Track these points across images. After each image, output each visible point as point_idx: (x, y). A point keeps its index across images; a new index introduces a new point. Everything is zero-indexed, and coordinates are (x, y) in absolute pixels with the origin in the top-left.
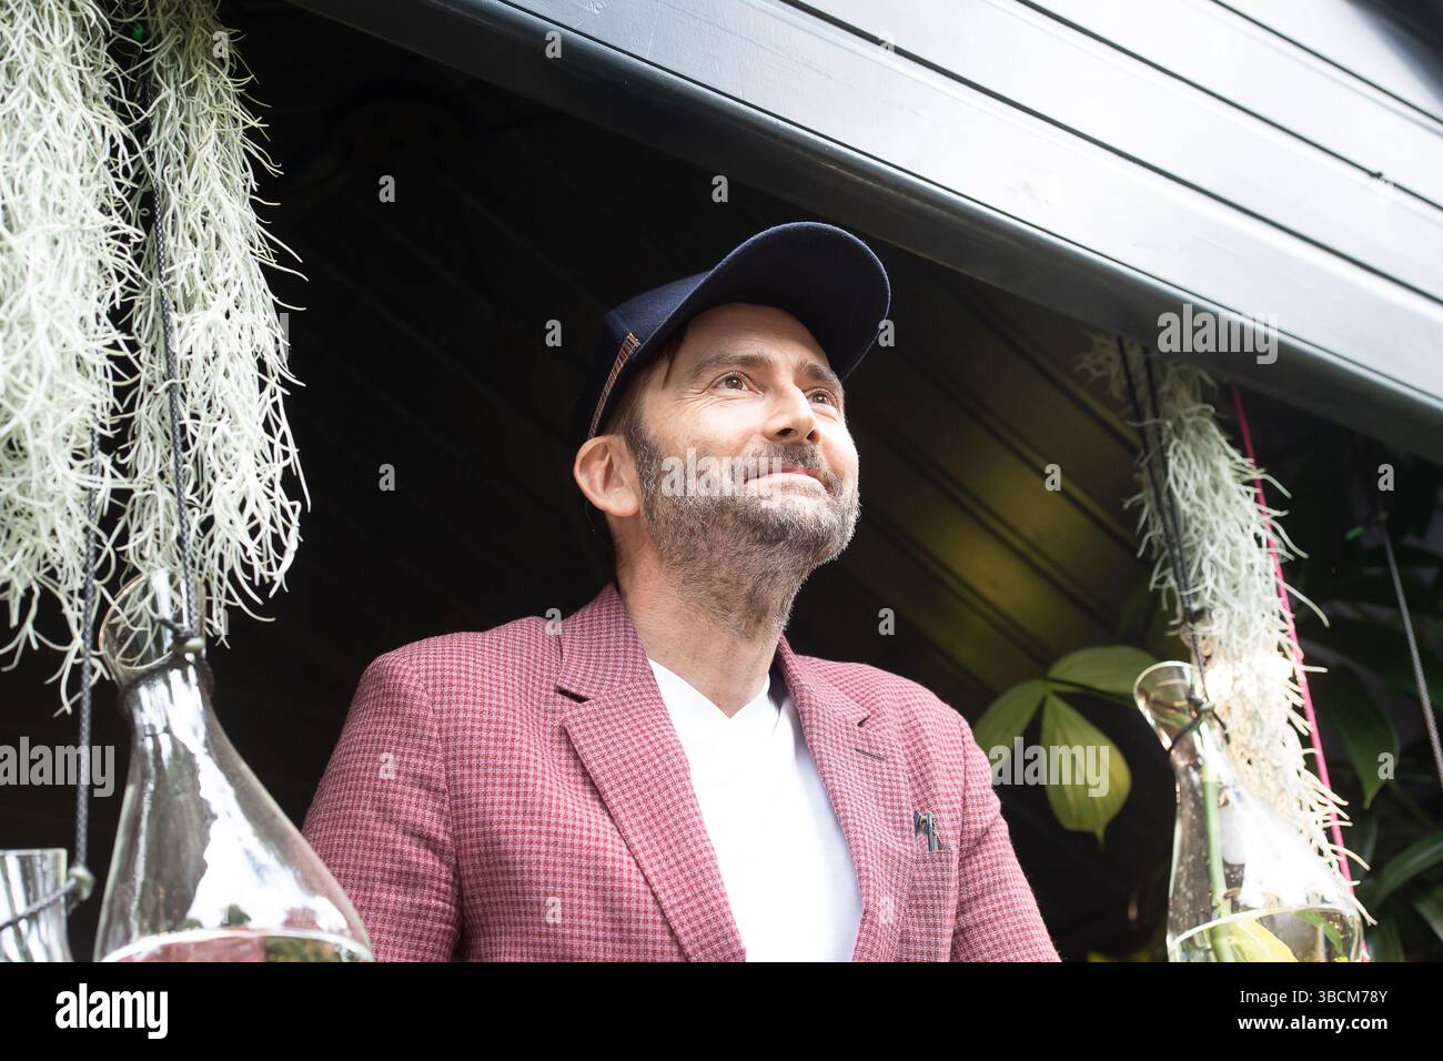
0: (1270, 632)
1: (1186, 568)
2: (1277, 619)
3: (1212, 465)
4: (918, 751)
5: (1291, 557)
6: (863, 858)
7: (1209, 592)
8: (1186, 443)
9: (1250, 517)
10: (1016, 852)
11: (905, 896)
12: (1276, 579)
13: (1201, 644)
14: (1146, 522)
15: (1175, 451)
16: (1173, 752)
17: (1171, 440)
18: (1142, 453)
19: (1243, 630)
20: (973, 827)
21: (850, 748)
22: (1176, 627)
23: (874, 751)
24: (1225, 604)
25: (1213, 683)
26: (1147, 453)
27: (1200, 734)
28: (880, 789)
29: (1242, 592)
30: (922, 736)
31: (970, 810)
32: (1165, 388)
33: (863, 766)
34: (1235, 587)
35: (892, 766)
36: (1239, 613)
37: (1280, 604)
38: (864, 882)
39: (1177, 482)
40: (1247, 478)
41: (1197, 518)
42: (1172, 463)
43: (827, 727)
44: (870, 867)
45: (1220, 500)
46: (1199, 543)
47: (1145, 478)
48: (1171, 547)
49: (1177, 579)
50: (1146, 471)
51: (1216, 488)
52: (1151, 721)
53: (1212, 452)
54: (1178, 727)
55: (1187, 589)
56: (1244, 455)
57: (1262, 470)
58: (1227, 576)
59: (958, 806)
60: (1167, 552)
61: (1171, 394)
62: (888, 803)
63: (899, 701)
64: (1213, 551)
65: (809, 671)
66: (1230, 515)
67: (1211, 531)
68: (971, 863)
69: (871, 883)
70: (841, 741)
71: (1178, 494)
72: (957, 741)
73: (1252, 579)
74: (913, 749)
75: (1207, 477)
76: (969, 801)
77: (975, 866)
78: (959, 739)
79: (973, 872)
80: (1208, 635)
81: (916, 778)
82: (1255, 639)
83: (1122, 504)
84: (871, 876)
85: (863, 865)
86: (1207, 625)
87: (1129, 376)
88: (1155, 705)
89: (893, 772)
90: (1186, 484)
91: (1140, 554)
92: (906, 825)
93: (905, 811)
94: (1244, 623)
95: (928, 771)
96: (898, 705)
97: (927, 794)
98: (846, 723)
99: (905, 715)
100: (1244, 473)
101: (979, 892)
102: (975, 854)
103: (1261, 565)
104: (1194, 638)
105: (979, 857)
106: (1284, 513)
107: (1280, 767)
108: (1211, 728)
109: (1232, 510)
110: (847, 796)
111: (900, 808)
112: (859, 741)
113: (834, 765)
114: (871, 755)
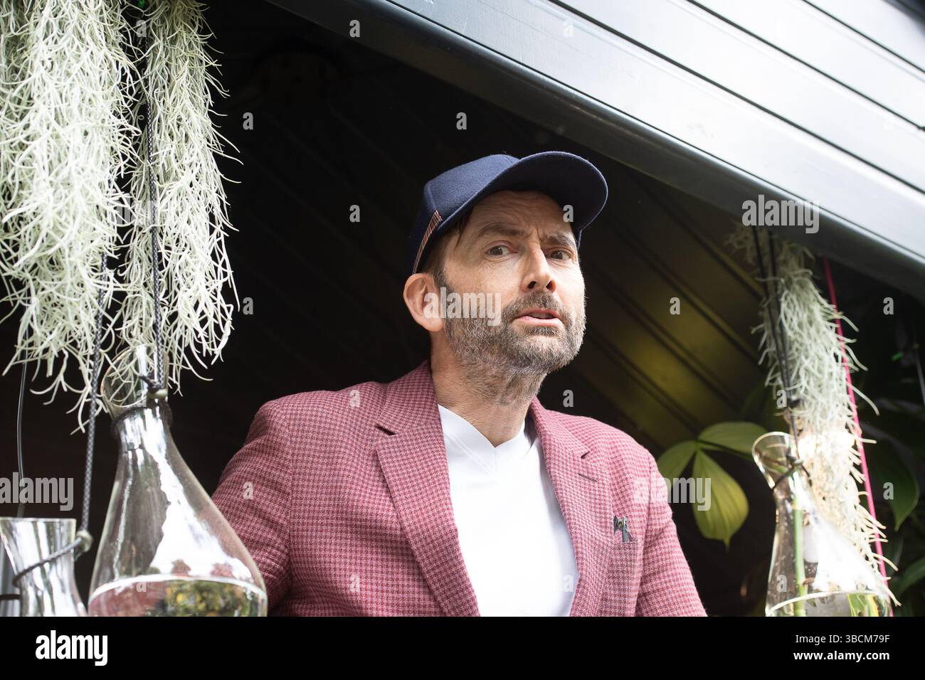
0: (841, 416)
1: (789, 373)
2: (846, 408)
3: (809, 309)
4: (620, 476)
5: (857, 369)
6: (580, 545)
7: (803, 389)
8: (793, 293)
9: (832, 343)
11: (606, 570)
12: (846, 383)
13: (796, 422)
14: (765, 342)
15: (786, 298)
16: (775, 490)
17: (783, 292)
18: (765, 299)
19: (824, 415)
20: (654, 527)
21: (575, 473)
22: (781, 410)
23: (590, 476)
24: (813, 397)
25: (803, 447)
26: (768, 298)
27: (793, 479)
28: (593, 501)
29: (825, 390)
30: (624, 467)
31: (652, 516)
32: (781, 258)
33: (582, 485)
34: (820, 386)
35: (601, 485)
36: (822, 404)
37: (848, 399)
38: (580, 561)
39: (786, 318)
40: (831, 317)
41: (798, 342)
42: (784, 306)
43: (561, 459)
44: (584, 552)
45: (813, 331)
46: (798, 357)
47: (766, 314)
48: (781, 359)
49: (783, 380)
50: (767, 310)
51: (811, 323)
52: (762, 469)
53: (809, 300)
54: (780, 474)
55: (789, 386)
56: (830, 303)
57: (841, 313)
58: (815, 379)
59: (645, 513)
60: (777, 363)
61: (785, 262)
62: (598, 510)
63: (610, 443)
64: (807, 363)
65: (550, 420)
66: (819, 341)
67: (807, 350)
68: (652, 551)
69: (584, 561)
70: (569, 469)
71: (786, 325)
72: (647, 471)
73: (831, 382)
74: (617, 475)
75: (805, 316)
76: (652, 511)
77: (655, 553)
78: (648, 469)
79: (653, 557)
80: (801, 416)
81: (617, 494)
82: (831, 420)
83: (750, 330)
84: (585, 557)
85: (580, 550)
86: (800, 410)
87: (758, 249)
88: (765, 460)
89: (602, 490)
90: (792, 320)
91: (760, 362)
92: (609, 525)
93: (608, 516)
94: (824, 410)
95: (626, 490)
96: (609, 446)
97: (624, 505)
98: (574, 456)
99: (614, 453)
100: (830, 314)
101: (656, 570)
102: (655, 545)
103: (837, 374)
104: (792, 419)
105: (658, 547)
106: (854, 341)
107: (844, 502)
108: (800, 475)
109: (820, 337)
110: (571, 505)
111: (605, 513)
112: (581, 468)
113: (563, 484)
114: (588, 478)
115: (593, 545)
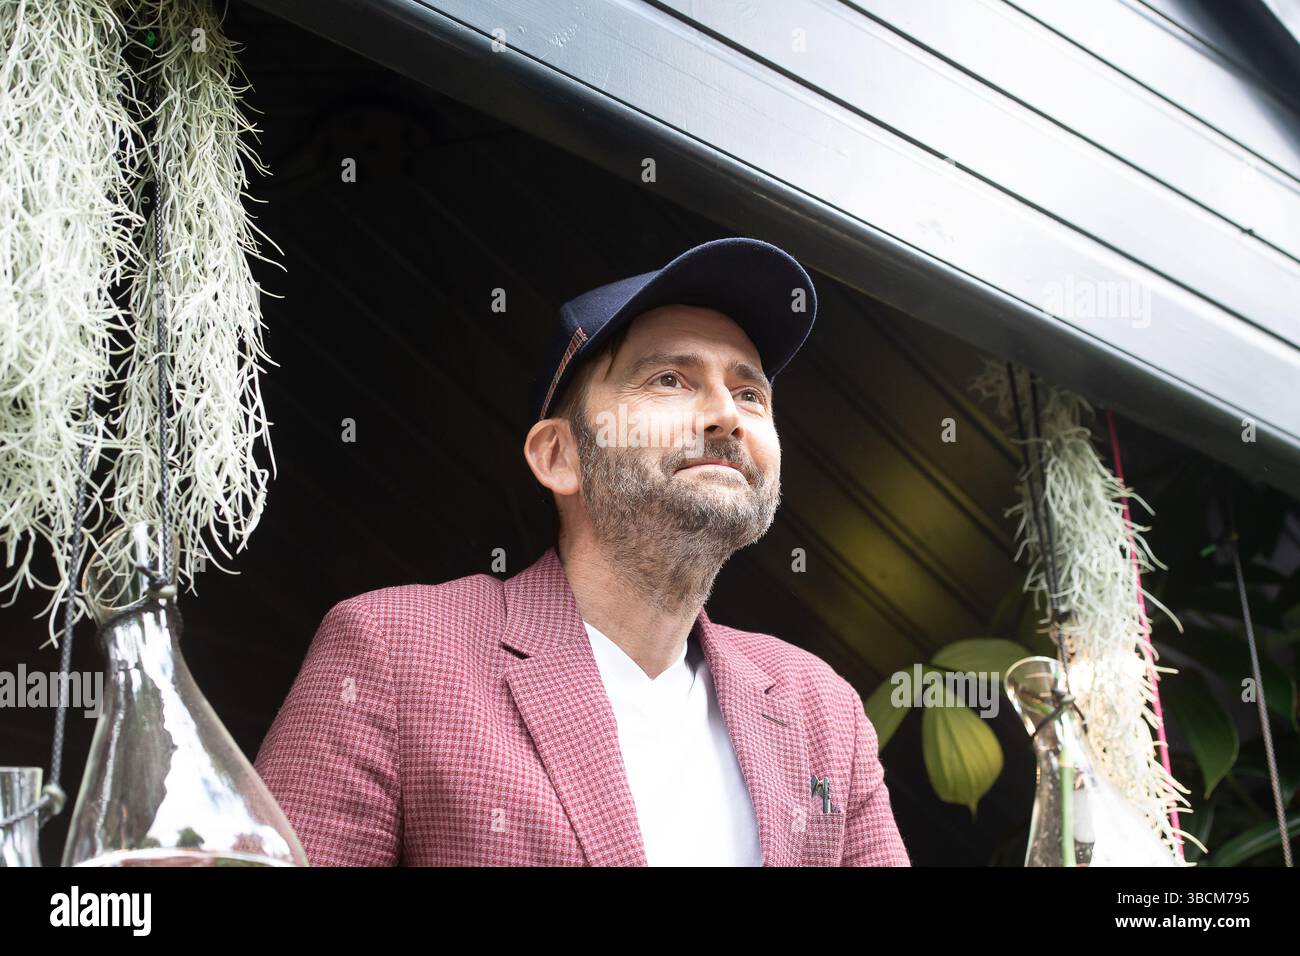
0: (1129, 635)
1: (1057, 573)
2: (1136, 623)
3: (1086, 483)
4: (816, 719)
5: (1152, 568)
6: (765, 816)
7: (1077, 596)
8: (1063, 461)
9: (1117, 531)
10: (894, 815)
11: (799, 852)
12: (1136, 587)
13: (1067, 642)
14: (1024, 530)
15: (1053, 468)
16: (1036, 738)
17: (1049, 458)
18: (1024, 468)
19: (1105, 633)
20: (859, 791)
21: (758, 713)
22: (1046, 626)
23: (778, 718)
24: (1090, 608)
25: (1075, 678)
26: (1028, 468)
27: (1061, 723)
28: (782, 753)
29: (1107, 598)
30: (820, 705)
31: (858, 775)
32: (1048, 411)
33: (768, 730)
34: (1100, 592)
35: (793, 732)
36: (1102, 617)
37: (1139, 609)
38: (766, 838)
39: (1053, 496)
40: (1116, 495)
41: (1069, 529)
42: (1050, 479)
43: (738, 692)
44: (772, 825)
45: (1091, 514)
46: (1070, 552)
47: (1025, 490)
48: (1045, 553)
49: (1048, 583)
50: (1026, 485)
51: (1088, 503)
52: (1018, 709)
53: (1086, 470)
54: (1043, 716)
55: (1056, 592)
56: (1114, 475)
57: (1130, 489)
58: (1094, 582)
59: (847, 772)
60: (1040, 559)
61: (1053, 417)
62: (789, 766)
63: (801, 672)
64: (1082, 559)
65: (723, 639)
66: (1099, 528)
67: (1082, 541)
68: (855, 824)
69: (772, 839)
70: (749, 706)
71: (1053, 507)
72: (850, 713)
73: (1116, 587)
74: (811, 717)
75: (1080, 493)
76: (857, 768)
77: (859, 827)
78: (852, 710)
79: (856, 832)
80: (1074, 635)
81: (812, 744)
82: (1116, 640)
83: (1004, 513)
84: (772, 833)
85: (765, 822)
86: (1073, 626)
87: (1015, 397)
88: (1023, 695)
89: (794, 738)
90: (1061, 499)
91: (1017, 558)
92: (804, 788)
93: (804, 775)
94: (1106, 626)
95: (825, 738)
96: (800, 676)
97: (822, 759)
98: (755, 689)
99: (806, 685)
100: (1114, 491)
101: (861, 850)
102: (859, 816)
103: (1124, 575)
104: (1060, 638)
105: (863, 818)
106: (1148, 529)
107: (1132, 756)
108: (1071, 718)
109: (1101, 524)
110: (753, 757)
111: (800, 771)
112: (765, 707)
113: (743, 728)
114: (776, 721)
115: (783, 815)
